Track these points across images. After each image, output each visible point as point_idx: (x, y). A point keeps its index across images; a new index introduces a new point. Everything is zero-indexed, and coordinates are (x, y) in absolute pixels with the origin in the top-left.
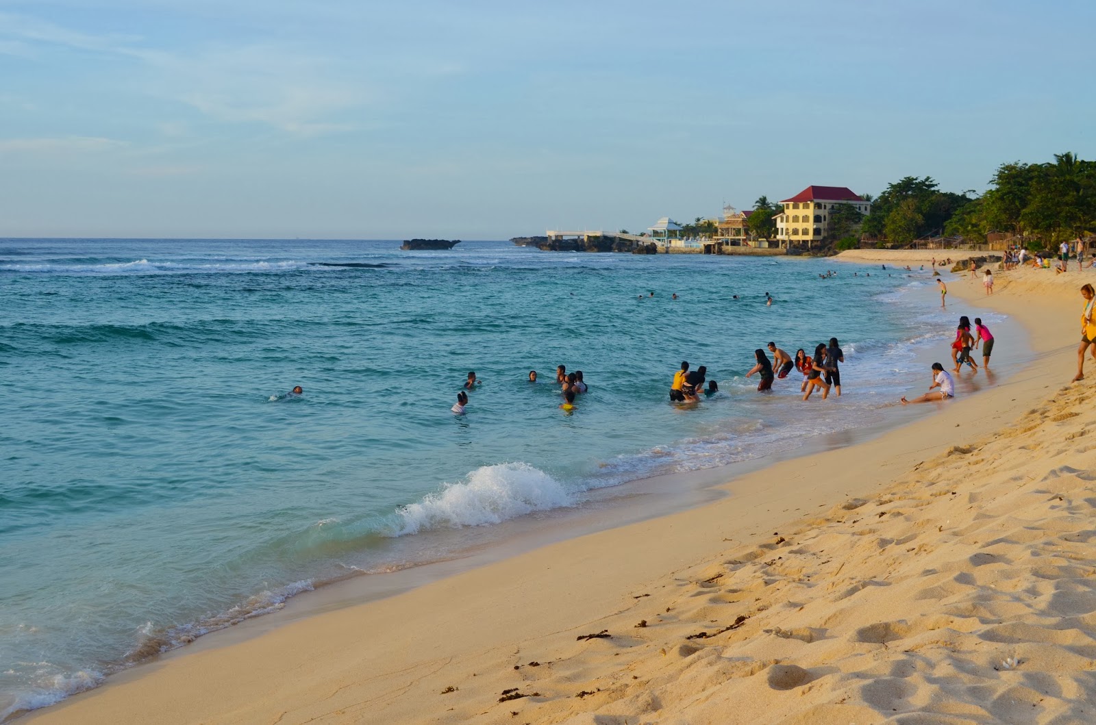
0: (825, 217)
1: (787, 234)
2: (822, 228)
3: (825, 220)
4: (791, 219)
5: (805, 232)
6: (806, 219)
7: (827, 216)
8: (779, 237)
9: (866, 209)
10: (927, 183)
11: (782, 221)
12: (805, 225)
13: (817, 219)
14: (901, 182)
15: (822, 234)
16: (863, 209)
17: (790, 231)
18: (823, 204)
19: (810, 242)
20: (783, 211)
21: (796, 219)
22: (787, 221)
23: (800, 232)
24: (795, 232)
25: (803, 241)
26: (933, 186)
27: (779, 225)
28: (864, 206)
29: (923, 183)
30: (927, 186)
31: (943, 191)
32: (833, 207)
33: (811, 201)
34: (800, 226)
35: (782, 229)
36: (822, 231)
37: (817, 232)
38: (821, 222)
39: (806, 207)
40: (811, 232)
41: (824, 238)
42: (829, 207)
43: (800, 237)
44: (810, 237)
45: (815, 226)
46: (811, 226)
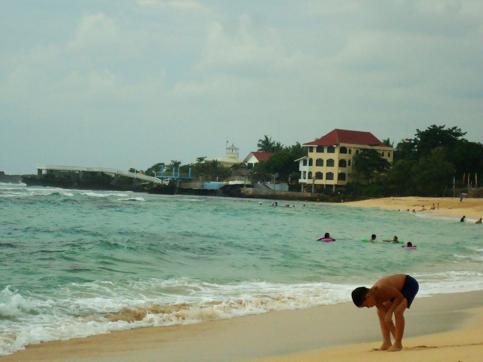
0: (349, 161)
1: (310, 177)
2: (347, 173)
3: (349, 165)
4: (314, 162)
5: (330, 176)
6: (330, 163)
7: (351, 162)
8: (301, 180)
9: (389, 156)
10: (454, 131)
11: (305, 164)
12: (330, 169)
13: (342, 163)
14: (428, 129)
15: (346, 178)
16: (386, 154)
17: (314, 175)
18: (348, 149)
19: (334, 188)
20: (306, 154)
21: (320, 162)
22: (311, 164)
23: (324, 176)
24: (319, 176)
25: (327, 185)
26: (461, 135)
27: (302, 168)
28: (388, 152)
29: (450, 131)
30: (454, 134)
31: (470, 141)
32: (357, 151)
33: (337, 145)
34: (324, 170)
35: (305, 172)
36: (347, 176)
37: (341, 176)
38: (345, 166)
39: (331, 150)
40: (336, 177)
41: (348, 184)
42: (354, 152)
43: (324, 182)
44: (334, 182)
45: (340, 171)
46: (335, 170)
